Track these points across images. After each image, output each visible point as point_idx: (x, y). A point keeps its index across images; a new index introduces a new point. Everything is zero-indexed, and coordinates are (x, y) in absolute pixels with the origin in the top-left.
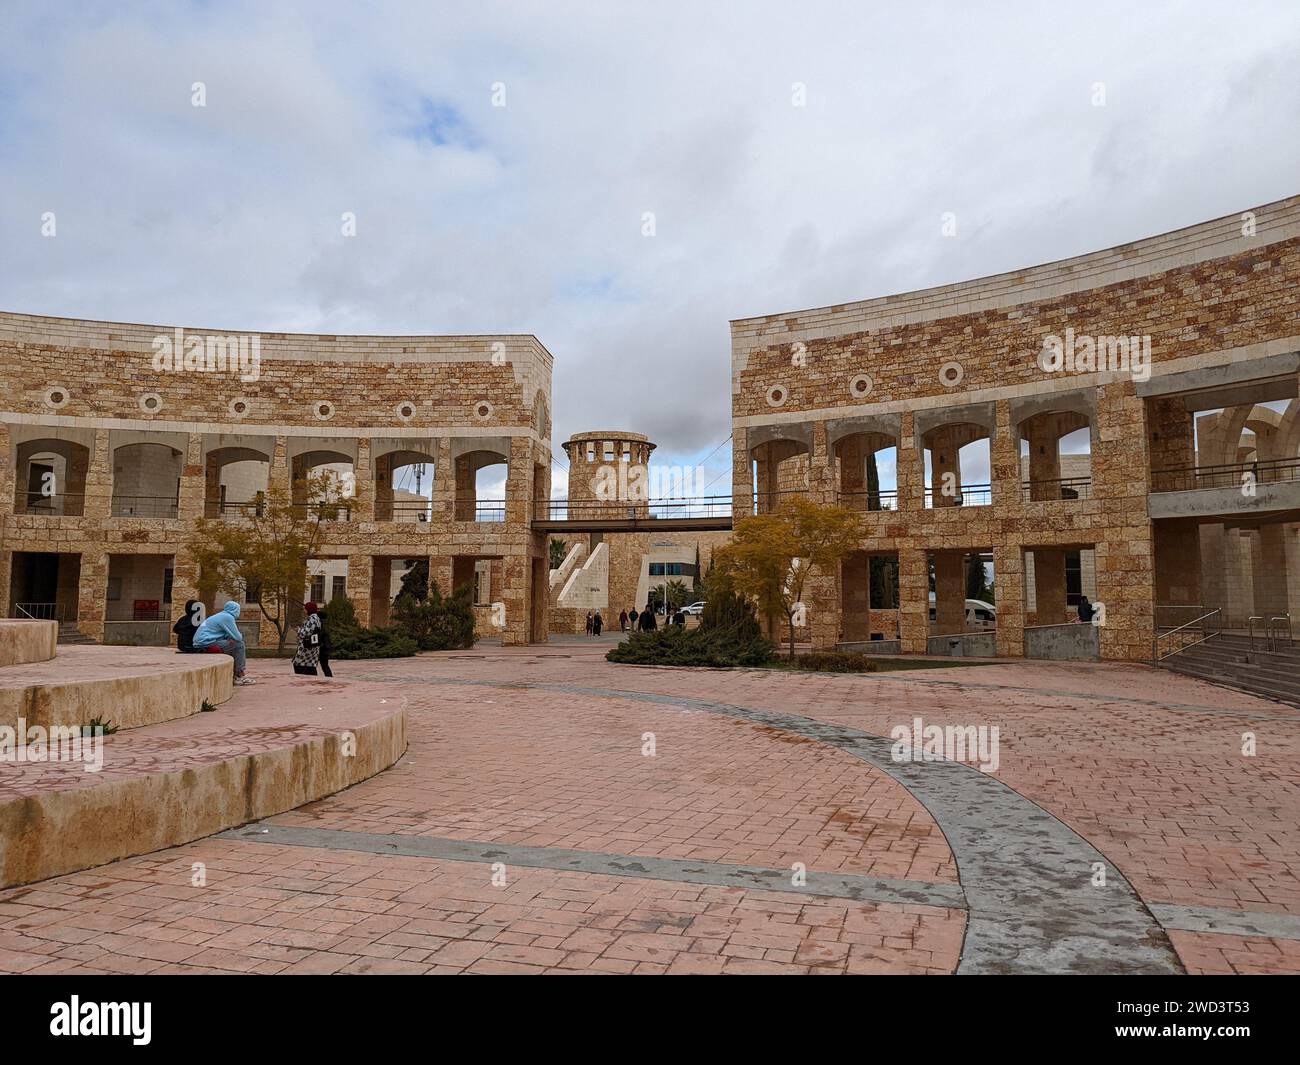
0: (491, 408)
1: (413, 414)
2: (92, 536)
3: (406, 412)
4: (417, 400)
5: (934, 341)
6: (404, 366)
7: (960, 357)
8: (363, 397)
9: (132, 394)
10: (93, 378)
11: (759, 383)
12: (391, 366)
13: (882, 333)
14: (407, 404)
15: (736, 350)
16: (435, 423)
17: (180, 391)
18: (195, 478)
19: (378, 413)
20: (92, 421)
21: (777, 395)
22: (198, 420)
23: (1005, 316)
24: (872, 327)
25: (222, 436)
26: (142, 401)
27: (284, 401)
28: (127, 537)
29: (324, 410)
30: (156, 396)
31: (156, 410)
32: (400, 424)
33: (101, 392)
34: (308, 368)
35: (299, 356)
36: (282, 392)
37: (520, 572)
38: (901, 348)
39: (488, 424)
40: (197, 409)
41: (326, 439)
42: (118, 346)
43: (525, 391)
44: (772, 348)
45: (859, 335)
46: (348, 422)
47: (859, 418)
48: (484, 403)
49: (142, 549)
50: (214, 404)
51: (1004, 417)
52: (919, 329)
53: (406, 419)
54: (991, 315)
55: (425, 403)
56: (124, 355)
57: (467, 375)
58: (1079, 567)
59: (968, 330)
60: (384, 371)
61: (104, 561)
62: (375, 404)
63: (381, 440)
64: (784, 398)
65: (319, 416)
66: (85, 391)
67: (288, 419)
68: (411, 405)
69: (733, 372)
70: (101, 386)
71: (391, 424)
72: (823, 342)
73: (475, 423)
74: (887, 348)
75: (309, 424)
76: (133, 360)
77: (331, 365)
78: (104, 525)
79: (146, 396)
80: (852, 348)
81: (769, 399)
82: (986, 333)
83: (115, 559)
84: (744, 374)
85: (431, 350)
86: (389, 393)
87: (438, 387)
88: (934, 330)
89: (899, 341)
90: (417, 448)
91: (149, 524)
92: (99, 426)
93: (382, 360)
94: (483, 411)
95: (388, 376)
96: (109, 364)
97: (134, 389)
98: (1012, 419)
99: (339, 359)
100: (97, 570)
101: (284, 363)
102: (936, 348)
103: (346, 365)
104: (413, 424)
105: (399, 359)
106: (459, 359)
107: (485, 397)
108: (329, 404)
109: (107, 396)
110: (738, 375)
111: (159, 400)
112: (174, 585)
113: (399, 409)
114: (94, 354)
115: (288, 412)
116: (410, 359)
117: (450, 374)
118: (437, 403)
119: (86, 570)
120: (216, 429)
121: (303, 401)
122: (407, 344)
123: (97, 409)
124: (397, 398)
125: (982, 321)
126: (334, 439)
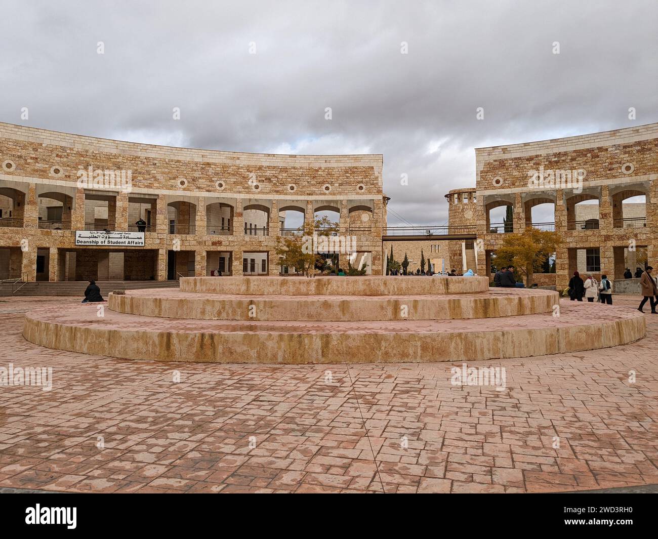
0: (364, 187)
1: (330, 189)
2: (200, 243)
3: (327, 188)
4: (332, 184)
5: (573, 159)
6: (326, 168)
7: (585, 166)
8: (308, 182)
9: (213, 181)
10: (197, 174)
11: (489, 176)
12: (320, 168)
13: (548, 155)
14: (327, 185)
15: (478, 162)
16: (340, 193)
17: (232, 180)
18: (239, 218)
19: (315, 189)
21: (498, 182)
22: (240, 192)
23: (607, 150)
24: (543, 152)
25: (250, 200)
26: (217, 184)
27: (275, 184)
28: (214, 244)
29: (292, 188)
30: (222, 183)
31: (223, 188)
32: (325, 194)
33: (200, 180)
34: (285, 170)
35: (281, 164)
36: (274, 180)
37: (379, 258)
38: (557, 162)
39: (363, 194)
40: (239, 188)
41: (293, 201)
42: (206, 160)
43: (379, 179)
44: (495, 161)
45: (537, 156)
46: (303, 193)
47: (537, 192)
48: (361, 185)
49: (220, 249)
50: (246, 185)
51: (606, 193)
52: (566, 154)
53: (327, 192)
54: (600, 149)
55: (335, 185)
56: (208, 164)
57: (354, 172)
59: (589, 155)
60: (317, 171)
61: (205, 254)
62: (313, 185)
63: (317, 201)
64: (501, 182)
65: (290, 191)
66: (193, 180)
67: (277, 192)
68: (329, 186)
69: (477, 171)
70: (200, 178)
71: (321, 194)
72: (520, 158)
73: (357, 193)
74: (550, 162)
75: (286, 194)
76: (212, 166)
77: (294, 168)
78: (204, 238)
79: (218, 182)
80: (533, 162)
81: (494, 183)
82: (598, 156)
83: (209, 253)
84: (482, 172)
85: (337, 161)
86: (319, 180)
87: (341, 178)
88: (573, 155)
89: (556, 159)
90: (332, 205)
91: (222, 238)
92: (200, 196)
93: (316, 166)
94: (361, 188)
95: (319, 173)
96: (203, 168)
97: (213, 179)
98: (609, 193)
99: (297, 166)
100: (202, 257)
101: (274, 167)
102: (574, 162)
103: (301, 168)
104: (330, 194)
105: (323, 165)
106: (350, 165)
107: (362, 182)
108: (294, 185)
109: (202, 182)
110: (479, 172)
111: (224, 184)
112: (233, 264)
113: (324, 187)
114: (196, 164)
115: (277, 189)
116: (328, 165)
117: (347, 172)
118: (341, 185)
119: (198, 258)
120: (248, 196)
121: (283, 184)
122: (327, 159)
123: (199, 188)
124: (323, 182)
125: (596, 151)
126: (297, 201)
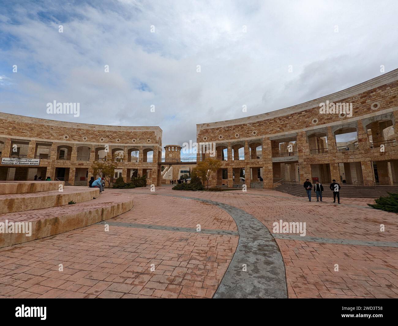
0: (150, 140)
1: (135, 141)
2: (72, 164)
3: (134, 141)
4: (136, 139)
5: (234, 129)
6: (134, 132)
7: (238, 132)
8: (126, 138)
9: (81, 137)
10: (74, 134)
11: (202, 136)
12: (131, 132)
13: (224, 127)
14: (134, 139)
15: (197, 130)
16: (139, 143)
17: (91, 136)
18: (93, 153)
19: (128, 141)
20: (73, 142)
21: (205, 139)
22: (94, 142)
23: (246, 125)
24: (223, 126)
25: (98, 145)
26: (83, 138)
27: (111, 138)
28: (79, 165)
29: (118, 140)
30: (86, 137)
31: (86, 140)
32: (133, 143)
33: (75, 136)
34: (115, 132)
35: (114, 130)
36: (110, 137)
37: (156, 172)
38: (228, 130)
39: (150, 143)
40: (94, 140)
41: (118, 146)
42: (79, 128)
43: (157, 137)
44: (204, 130)
45: (220, 128)
46: (123, 143)
47: (221, 143)
48: (149, 139)
49: (82, 167)
50: (98, 139)
51: (246, 143)
52: (231, 127)
53: (134, 142)
54: (244, 125)
55: (138, 139)
56: (80, 129)
57: (146, 134)
58: (260, 171)
59: (240, 127)
60: (130, 133)
61: (75, 169)
62: (128, 139)
63: (129, 146)
64: (207, 139)
65: (117, 142)
66: (72, 136)
67: (111, 142)
68: (135, 140)
69: (197, 134)
70: (75, 135)
71: (131, 143)
72: (214, 129)
73: (147, 143)
74: (225, 130)
75: (115, 143)
76: (82, 130)
77: (120, 132)
78: (75, 162)
79: (84, 137)
80: (219, 130)
81: (204, 139)
82: (243, 128)
83: (77, 169)
84: (199, 134)
85: (139, 129)
86: (131, 137)
87: (140, 136)
88: (234, 127)
89: (228, 129)
90: (136, 148)
91: (84, 162)
92: (75, 143)
93: (130, 131)
94: (149, 141)
95: (131, 134)
96: (77, 131)
97: (82, 136)
98: (248, 144)
99: (121, 131)
100: (73, 171)
101: (111, 131)
102: (234, 130)
103: (123, 132)
104: (135, 143)
105: (133, 131)
106: (144, 131)
107: (149, 138)
108: (119, 139)
109: (77, 137)
110: (198, 135)
111: (87, 138)
112: (88, 174)
113: (133, 140)
114: (74, 129)
115: (111, 141)
116: (135, 131)
117: (143, 134)
118: (140, 139)
119: (71, 171)
120: (97, 144)
121: (114, 139)
122: (135, 128)
123: (74, 140)
124: (133, 138)
125: (242, 126)
126: (120, 146)
